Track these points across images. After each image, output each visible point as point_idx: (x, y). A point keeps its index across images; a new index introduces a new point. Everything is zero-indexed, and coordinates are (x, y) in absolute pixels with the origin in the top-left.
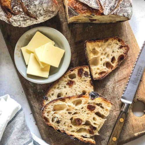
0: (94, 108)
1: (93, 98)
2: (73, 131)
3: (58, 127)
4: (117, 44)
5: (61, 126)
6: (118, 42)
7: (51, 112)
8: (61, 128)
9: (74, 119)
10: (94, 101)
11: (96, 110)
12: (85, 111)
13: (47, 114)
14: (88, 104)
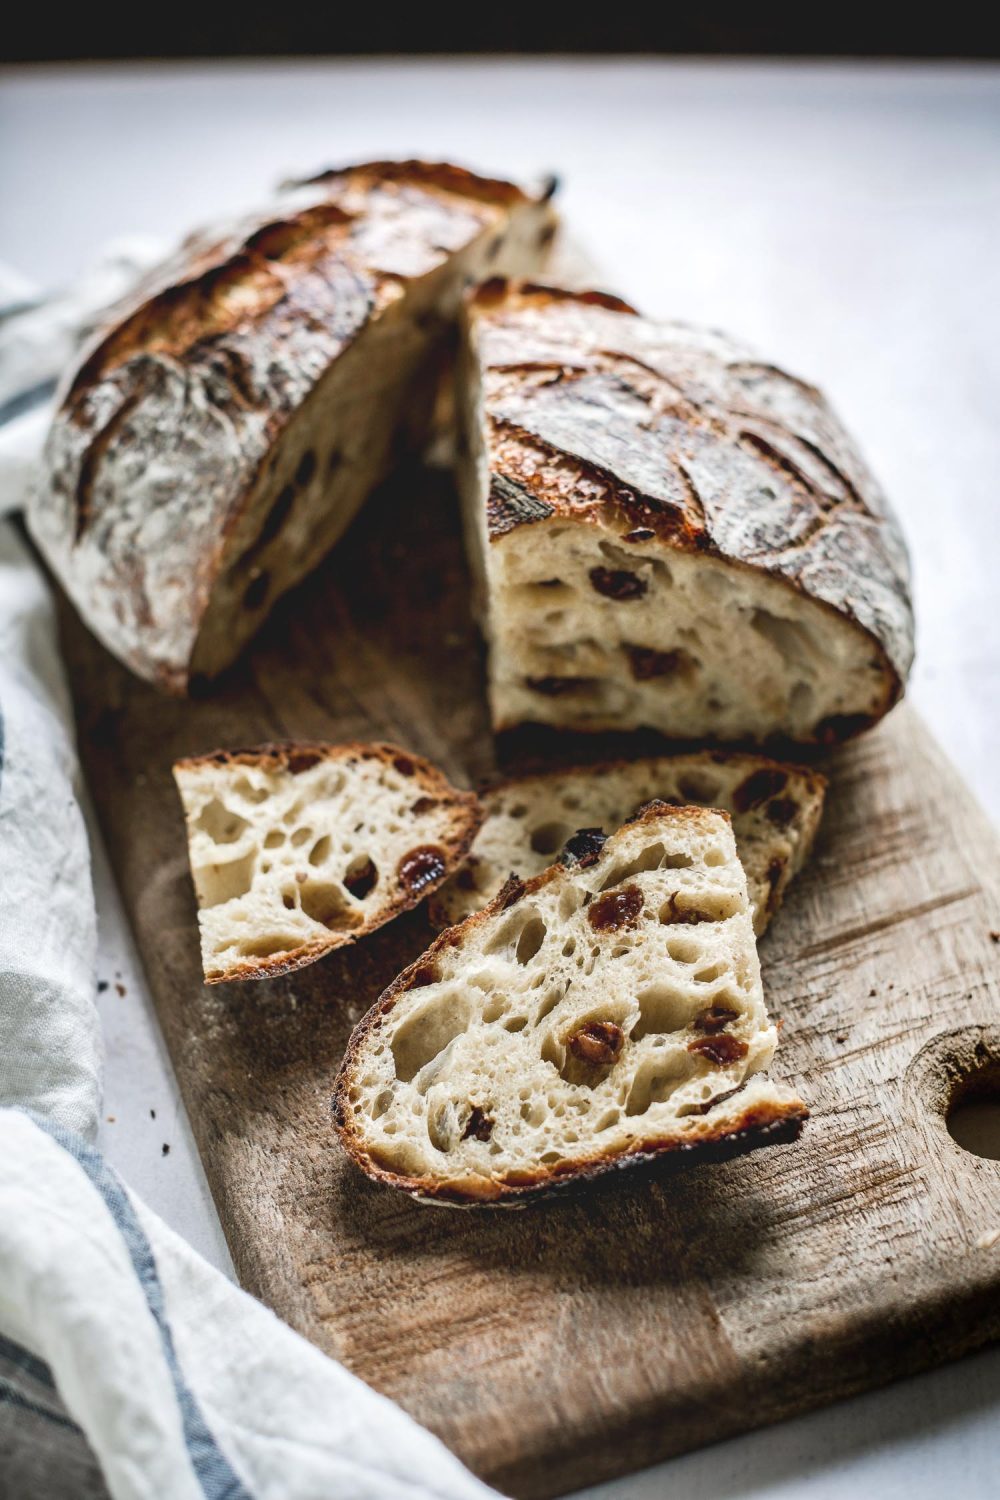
0: (634, 899)
1: (589, 857)
2: (611, 1121)
3: (500, 1159)
4: (393, 788)
5: (515, 1141)
6: (393, 776)
7: (396, 1095)
8: (519, 1152)
9: (557, 1042)
10: (606, 866)
11: (655, 901)
12: (596, 953)
13: (381, 1123)
14: (586, 909)
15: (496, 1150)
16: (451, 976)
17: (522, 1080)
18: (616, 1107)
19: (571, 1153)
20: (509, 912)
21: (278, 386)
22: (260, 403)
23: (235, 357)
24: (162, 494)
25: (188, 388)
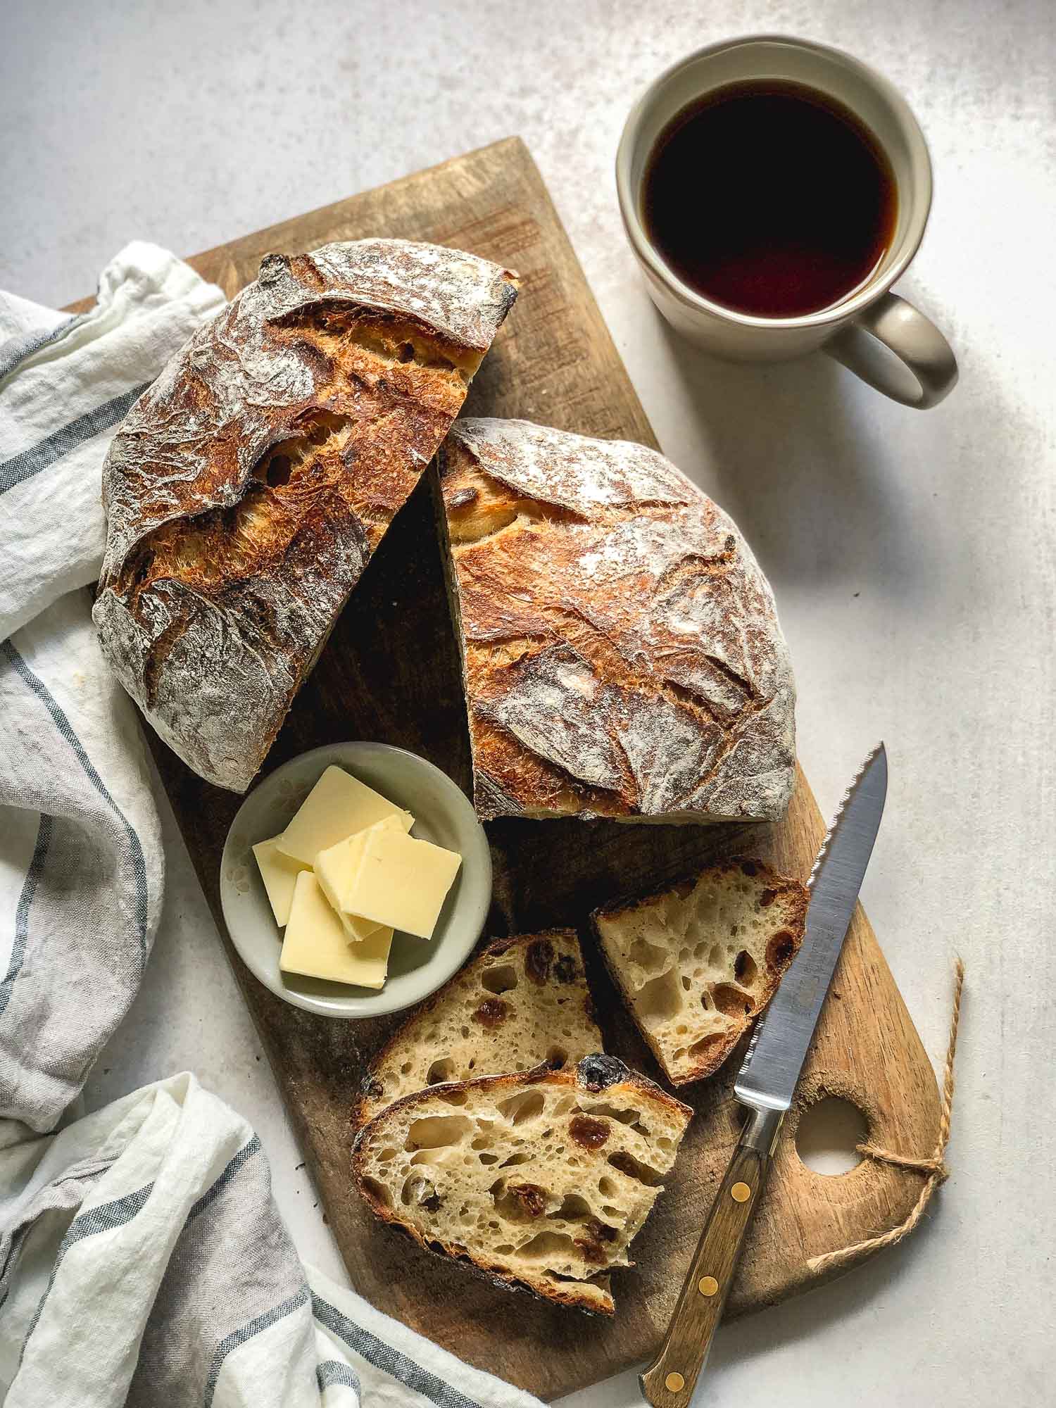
0: (603, 1131)
1: (595, 1085)
2: (506, 1249)
3: (435, 1230)
4: (746, 889)
5: (449, 1225)
7: (399, 1155)
8: (446, 1233)
9: (506, 1186)
10: (601, 1100)
11: (612, 1145)
12: (560, 1150)
13: (379, 1166)
14: (574, 1116)
15: (434, 1222)
16: (469, 1108)
17: (471, 1195)
18: (513, 1244)
19: (475, 1252)
20: (527, 1088)
21: (298, 631)
22: (285, 645)
23: (260, 603)
24: (214, 707)
25: (226, 626)
